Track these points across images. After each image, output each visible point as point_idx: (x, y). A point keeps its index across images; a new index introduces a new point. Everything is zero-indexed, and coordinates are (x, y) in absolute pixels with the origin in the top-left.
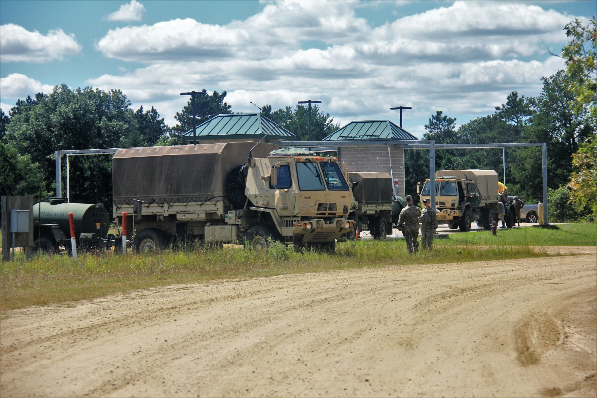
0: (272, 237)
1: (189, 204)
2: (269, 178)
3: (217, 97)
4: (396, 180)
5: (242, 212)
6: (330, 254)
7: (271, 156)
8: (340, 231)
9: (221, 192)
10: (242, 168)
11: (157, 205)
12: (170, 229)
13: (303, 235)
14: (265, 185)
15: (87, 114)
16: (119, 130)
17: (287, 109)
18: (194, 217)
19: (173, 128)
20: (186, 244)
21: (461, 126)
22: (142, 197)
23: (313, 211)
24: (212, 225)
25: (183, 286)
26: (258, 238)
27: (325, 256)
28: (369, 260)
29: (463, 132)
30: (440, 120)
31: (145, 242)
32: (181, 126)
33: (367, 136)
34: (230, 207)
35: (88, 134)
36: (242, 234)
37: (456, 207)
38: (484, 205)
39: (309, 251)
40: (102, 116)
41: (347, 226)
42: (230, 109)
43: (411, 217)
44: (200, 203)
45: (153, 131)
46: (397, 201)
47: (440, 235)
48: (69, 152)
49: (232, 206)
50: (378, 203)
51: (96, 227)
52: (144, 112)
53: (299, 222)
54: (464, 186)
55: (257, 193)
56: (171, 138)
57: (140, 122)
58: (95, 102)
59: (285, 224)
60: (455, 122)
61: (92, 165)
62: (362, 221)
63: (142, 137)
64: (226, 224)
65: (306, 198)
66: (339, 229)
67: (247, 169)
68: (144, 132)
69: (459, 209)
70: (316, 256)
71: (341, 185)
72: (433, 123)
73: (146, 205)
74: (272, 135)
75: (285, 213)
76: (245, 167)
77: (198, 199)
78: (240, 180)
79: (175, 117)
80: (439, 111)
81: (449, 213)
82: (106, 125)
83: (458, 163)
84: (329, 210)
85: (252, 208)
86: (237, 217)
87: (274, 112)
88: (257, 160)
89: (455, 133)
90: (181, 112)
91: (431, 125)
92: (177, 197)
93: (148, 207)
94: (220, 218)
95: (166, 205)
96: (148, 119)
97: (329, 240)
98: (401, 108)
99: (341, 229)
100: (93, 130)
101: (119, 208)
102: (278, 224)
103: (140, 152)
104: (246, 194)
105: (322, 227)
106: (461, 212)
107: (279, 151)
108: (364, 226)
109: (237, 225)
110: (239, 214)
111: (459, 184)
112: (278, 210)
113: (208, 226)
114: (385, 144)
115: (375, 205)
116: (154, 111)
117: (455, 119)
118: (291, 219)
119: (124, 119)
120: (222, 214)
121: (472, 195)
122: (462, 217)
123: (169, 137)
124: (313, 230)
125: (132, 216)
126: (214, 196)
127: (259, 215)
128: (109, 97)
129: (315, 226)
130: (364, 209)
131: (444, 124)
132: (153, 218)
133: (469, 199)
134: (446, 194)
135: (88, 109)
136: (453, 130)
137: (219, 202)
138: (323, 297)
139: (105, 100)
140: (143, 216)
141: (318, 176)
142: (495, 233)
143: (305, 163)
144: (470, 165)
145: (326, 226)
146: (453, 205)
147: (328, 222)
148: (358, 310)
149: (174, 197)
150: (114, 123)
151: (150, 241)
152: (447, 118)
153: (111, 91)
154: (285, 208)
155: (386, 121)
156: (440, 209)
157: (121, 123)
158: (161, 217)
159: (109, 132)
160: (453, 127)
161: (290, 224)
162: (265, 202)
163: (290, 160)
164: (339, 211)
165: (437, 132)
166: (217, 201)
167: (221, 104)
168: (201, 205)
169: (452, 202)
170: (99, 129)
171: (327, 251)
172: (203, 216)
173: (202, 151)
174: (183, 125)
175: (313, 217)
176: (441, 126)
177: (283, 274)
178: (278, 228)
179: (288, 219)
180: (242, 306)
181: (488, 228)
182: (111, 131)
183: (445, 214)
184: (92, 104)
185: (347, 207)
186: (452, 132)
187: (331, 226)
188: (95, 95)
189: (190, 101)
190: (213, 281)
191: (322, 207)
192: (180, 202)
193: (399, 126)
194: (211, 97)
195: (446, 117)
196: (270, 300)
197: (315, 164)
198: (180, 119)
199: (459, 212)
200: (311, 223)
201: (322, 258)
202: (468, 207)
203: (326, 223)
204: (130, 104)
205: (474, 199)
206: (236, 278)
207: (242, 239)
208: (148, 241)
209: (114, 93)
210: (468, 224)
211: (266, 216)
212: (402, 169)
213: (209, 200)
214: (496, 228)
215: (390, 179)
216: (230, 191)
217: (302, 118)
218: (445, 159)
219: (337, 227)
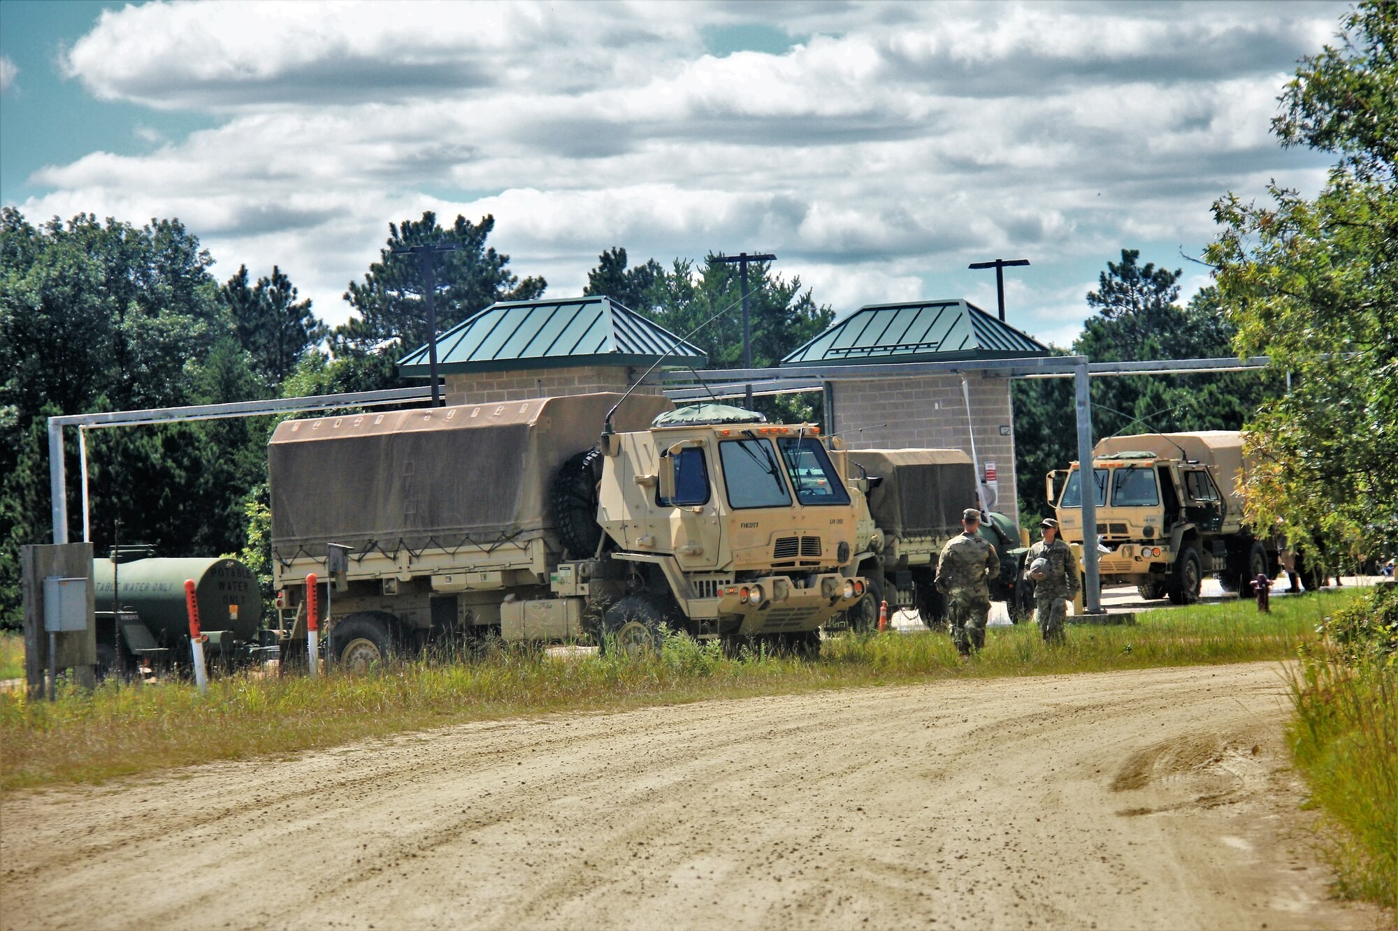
0: (668, 621)
1: (462, 549)
2: (656, 482)
3: (465, 232)
4: (990, 466)
5: (590, 565)
6: (808, 659)
7: (659, 426)
8: (831, 605)
9: (540, 519)
10: (589, 458)
11: (381, 555)
12: (414, 613)
13: (741, 617)
14: (647, 497)
15: (85, 296)
16: (177, 341)
17: (677, 270)
18: (474, 581)
19: (341, 330)
20: (468, 646)
21: (1197, 292)
22: (344, 537)
23: (764, 558)
24: (518, 598)
25: (493, 724)
26: (634, 628)
27: (796, 665)
28: (899, 670)
29: (1206, 309)
30: (1134, 276)
31: (356, 648)
32: (364, 321)
33: (907, 347)
34: (560, 554)
35: (86, 355)
36: (594, 618)
37: (1156, 536)
38: (1235, 529)
39: (758, 653)
40: (128, 301)
41: (848, 591)
42: (506, 267)
43: (967, 563)
44: (487, 547)
45: (281, 340)
46: (989, 524)
47: (1112, 616)
48: (85, 419)
49: (566, 551)
50: (939, 533)
51: (229, 614)
52: (252, 284)
53: (731, 585)
54: (1177, 479)
55: (628, 517)
56: (335, 357)
57: (239, 312)
58: (106, 260)
59: (697, 592)
60: (1178, 282)
61: (104, 447)
62: (894, 583)
63: (248, 358)
64: (553, 596)
65: (746, 526)
66: (828, 600)
67: (600, 460)
68: (254, 343)
69: (1166, 541)
70: (775, 664)
71: (829, 491)
72: (1111, 288)
73: (356, 556)
74: (644, 356)
75: (697, 564)
76: (594, 455)
77: (483, 538)
78: (585, 488)
79: (347, 297)
80: (1128, 249)
81: (1139, 554)
82: (142, 326)
83: (1184, 407)
84: (803, 554)
85: (614, 556)
86: (579, 578)
87: (636, 269)
88: (625, 437)
89: (1179, 314)
90: (361, 281)
91: (1108, 293)
92: (430, 534)
93: (359, 560)
94: (538, 581)
95: (404, 555)
96: (262, 303)
97: (806, 626)
98: (999, 264)
99: (834, 599)
100: (103, 341)
101: (289, 566)
102: (680, 591)
103: (336, 426)
104: (599, 521)
105: (787, 597)
106: (1171, 550)
107: (677, 415)
108: (902, 596)
109: (581, 598)
110: (584, 570)
111: (1164, 472)
112: (680, 557)
113: (510, 602)
114: (955, 371)
115: (929, 538)
116: (280, 280)
117: (1178, 273)
118: (711, 578)
119: (194, 308)
120: (542, 571)
121: (1200, 502)
122: (1173, 564)
123: (326, 357)
124: (765, 604)
125: (324, 585)
126: (522, 527)
127: (633, 570)
128: (145, 243)
129: (769, 594)
130: (900, 548)
131: (1145, 289)
132: (373, 587)
133: (1194, 514)
134: (1127, 502)
135: (87, 280)
136: (1175, 304)
137: (534, 543)
138: (793, 726)
139: (136, 252)
140: (350, 583)
141: (774, 471)
142: (1264, 604)
143: (740, 442)
144: (1219, 412)
145: (795, 593)
146: (1148, 531)
147: (802, 583)
148: (859, 741)
149: (425, 535)
150: (164, 318)
151: (366, 645)
152: (1155, 270)
153: (150, 224)
154: (695, 554)
155: (957, 304)
156: (1113, 545)
157: (186, 319)
158: (394, 585)
159: (151, 348)
160: (1174, 298)
161: (708, 591)
162: (646, 538)
163: (703, 436)
164: (828, 556)
165: (1127, 314)
166: (529, 541)
167: (477, 256)
168: (489, 552)
169: (1145, 524)
170: (121, 338)
171: (801, 651)
172: (495, 579)
173: (489, 421)
174: (368, 318)
175: (763, 573)
176: (1136, 295)
177: (701, 700)
178: (682, 602)
179: (704, 579)
180: (636, 743)
181: (1247, 593)
182: (157, 343)
183: (1127, 558)
184: (97, 267)
185: (847, 544)
186: (1168, 311)
187: (810, 592)
188: (104, 238)
189: (388, 248)
190: (554, 715)
191: (785, 546)
192: (440, 546)
193: (997, 316)
194: (450, 233)
195: (1149, 267)
196: (686, 735)
197: (764, 443)
198: (359, 303)
199: (1165, 550)
200: (760, 587)
201: (789, 670)
202: (1189, 536)
203: (796, 586)
204: (210, 262)
205: (1204, 515)
206: (600, 709)
207: (596, 628)
208: (360, 645)
209: (160, 230)
210: (1191, 582)
211: (650, 573)
212: (1006, 434)
213: (509, 539)
214: (1267, 590)
215: (971, 466)
216: (561, 516)
217: (721, 292)
218: (1144, 395)
219: (824, 595)
